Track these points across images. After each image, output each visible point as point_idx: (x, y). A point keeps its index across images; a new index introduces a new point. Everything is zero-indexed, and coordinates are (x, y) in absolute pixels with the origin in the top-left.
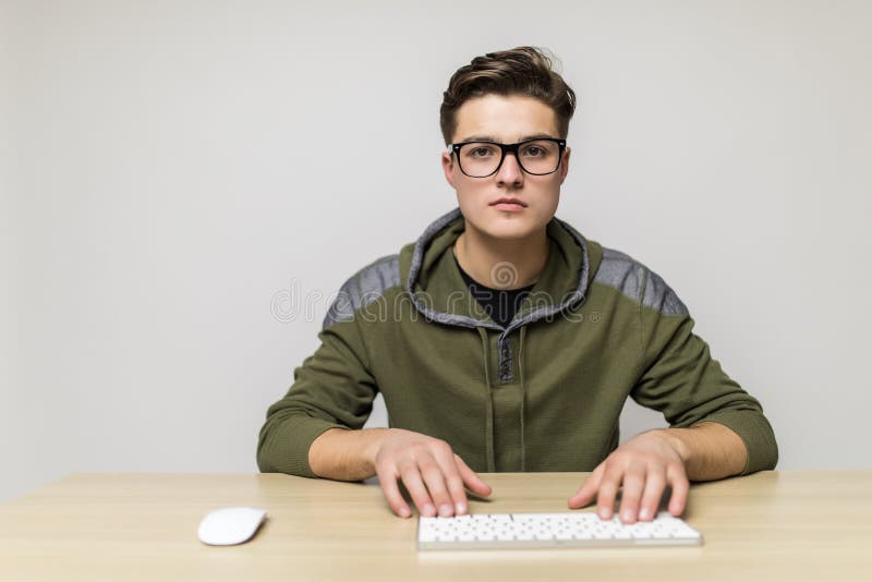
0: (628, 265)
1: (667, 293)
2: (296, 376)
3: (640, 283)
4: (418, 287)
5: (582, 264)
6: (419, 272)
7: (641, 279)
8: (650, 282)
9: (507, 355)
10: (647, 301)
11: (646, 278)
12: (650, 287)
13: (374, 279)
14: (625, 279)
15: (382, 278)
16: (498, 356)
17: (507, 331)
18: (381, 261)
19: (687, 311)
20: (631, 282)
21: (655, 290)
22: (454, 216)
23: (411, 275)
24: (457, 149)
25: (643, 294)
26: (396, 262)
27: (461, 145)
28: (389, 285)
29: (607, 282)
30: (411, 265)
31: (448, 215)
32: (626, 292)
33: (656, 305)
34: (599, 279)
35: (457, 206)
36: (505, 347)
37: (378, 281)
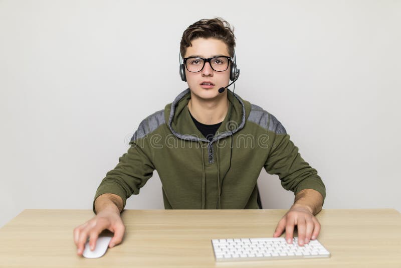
0: (262, 113)
1: (278, 124)
2: (120, 160)
3: (267, 121)
4: (173, 124)
5: (243, 113)
6: (173, 117)
7: (267, 119)
8: (271, 120)
9: (211, 152)
10: (270, 129)
11: (269, 118)
12: (271, 123)
13: (154, 121)
14: (261, 119)
15: (157, 120)
16: (208, 153)
17: (211, 143)
18: (157, 113)
19: (286, 132)
20: (263, 121)
21: (274, 124)
22: (187, 92)
23: (170, 119)
24: (185, 61)
25: (268, 126)
26: (163, 113)
27: (187, 59)
28: (161, 123)
29: (253, 120)
30: (170, 114)
31: (184, 91)
32: (261, 125)
33: (274, 130)
34: (249, 119)
35: (188, 87)
36: (211, 149)
37: (156, 122)
